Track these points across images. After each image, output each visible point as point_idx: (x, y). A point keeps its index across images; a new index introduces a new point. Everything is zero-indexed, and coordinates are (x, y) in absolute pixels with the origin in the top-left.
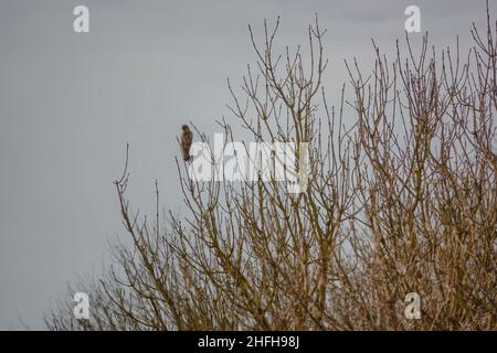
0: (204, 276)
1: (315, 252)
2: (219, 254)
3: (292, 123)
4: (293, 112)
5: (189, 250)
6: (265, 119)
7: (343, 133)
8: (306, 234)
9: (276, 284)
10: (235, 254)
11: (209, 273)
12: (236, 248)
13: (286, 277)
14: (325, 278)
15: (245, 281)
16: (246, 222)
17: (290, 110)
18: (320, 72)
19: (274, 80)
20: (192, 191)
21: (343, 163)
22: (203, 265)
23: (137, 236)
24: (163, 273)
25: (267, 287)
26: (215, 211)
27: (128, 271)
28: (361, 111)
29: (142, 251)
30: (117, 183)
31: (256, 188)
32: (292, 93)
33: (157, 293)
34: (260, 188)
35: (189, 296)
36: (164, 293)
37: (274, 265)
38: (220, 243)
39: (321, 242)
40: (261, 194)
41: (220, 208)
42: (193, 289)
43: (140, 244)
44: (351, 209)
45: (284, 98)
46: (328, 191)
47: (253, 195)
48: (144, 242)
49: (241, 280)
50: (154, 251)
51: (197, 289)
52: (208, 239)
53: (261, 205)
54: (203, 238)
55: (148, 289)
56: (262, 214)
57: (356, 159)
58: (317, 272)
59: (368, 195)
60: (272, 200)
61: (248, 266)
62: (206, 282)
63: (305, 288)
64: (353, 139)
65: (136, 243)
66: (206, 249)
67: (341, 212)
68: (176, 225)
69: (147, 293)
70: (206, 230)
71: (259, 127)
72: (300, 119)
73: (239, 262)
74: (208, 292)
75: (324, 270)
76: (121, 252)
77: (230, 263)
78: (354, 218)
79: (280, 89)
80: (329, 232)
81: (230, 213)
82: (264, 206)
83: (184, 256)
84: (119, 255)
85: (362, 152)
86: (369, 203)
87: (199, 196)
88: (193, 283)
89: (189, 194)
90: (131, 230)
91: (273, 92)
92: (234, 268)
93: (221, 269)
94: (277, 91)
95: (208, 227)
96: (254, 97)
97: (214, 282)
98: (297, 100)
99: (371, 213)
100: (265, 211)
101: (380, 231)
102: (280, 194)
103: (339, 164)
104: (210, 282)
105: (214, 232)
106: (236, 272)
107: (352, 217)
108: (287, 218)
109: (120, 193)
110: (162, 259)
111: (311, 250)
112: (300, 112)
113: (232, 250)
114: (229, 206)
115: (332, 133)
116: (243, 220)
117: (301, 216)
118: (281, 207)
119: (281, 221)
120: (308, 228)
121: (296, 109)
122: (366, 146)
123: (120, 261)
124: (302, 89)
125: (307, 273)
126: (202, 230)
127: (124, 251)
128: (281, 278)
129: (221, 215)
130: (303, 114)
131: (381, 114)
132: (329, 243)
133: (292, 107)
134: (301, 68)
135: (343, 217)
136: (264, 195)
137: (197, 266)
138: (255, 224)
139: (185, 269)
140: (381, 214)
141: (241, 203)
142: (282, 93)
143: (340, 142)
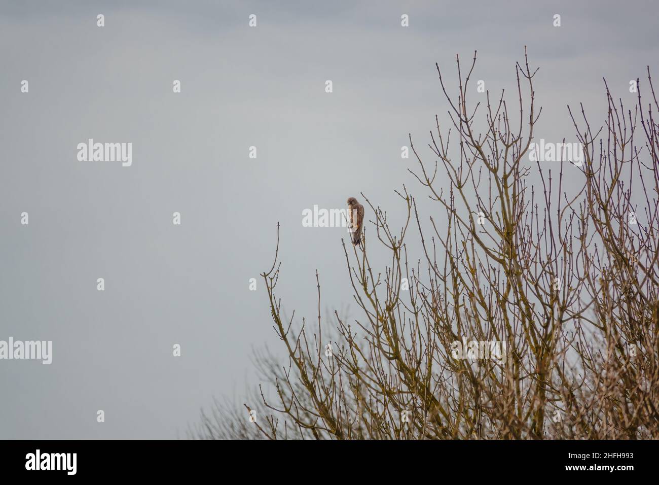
0: (382, 397)
1: (529, 363)
2: (402, 368)
3: (495, 193)
4: (496, 177)
5: (361, 364)
6: (460, 187)
7: (563, 203)
8: (517, 340)
9: (478, 407)
10: (423, 367)
11: (389, 393)
12: (425, 360)
13: (491, 397)
14: (543, 398)
15: (437, 403)
16: (437, 324)
17: (492, 174)
18: (532, 124)
19: (470, 136)
20: (365, 284)
21: (564, 245)
22: (382, 386)
23: (293, 346)
24: (327, 394)
25: (466, 412)
26: (395, 311)
27: (281, 393)
28: (590, 175)
29: (299, 365)
30: (265, 276)
31: (449, 279)
32: (495, 152)
33: (320, 422)
34: (455, 279)
35: (364, 426)
36: (331, 421)
37: (474, 382)
38: (403, 354)
39: (537, 349)
40: (456, 287)
41: (401, 306)
42: (367, 416)
43: (297, 355)
44: (576, 305)
45: (485, 160)
46: (544, 283)
47: (446, 288)
48: (301, 352)
49: (431, 402)
50: (316, 365)
51: (374, 415)
52: (386, 348)
53: (457, 302)
54: (380, 347)
55: (307, 415)
56: (458, 314)
57: (583, 237)
58: (533, 392)
59: (598, 287)
60: (471, 295)
61: (440, 384)
62: (386, 405)
63: (516, 412)
64: (578, 212)
65: (292, 354)
66: (384, 362)
67: (563, 309)
68: (344, 330)
69: (307, 421)
70: (383, 336)
71: (452, 199)
72: (506, 187)
73: (428, 378)
74: (388, 419)
75: (541, 388)
76: (271, 367)
77: (417, 380)
78: (580, 317)
79: (478, 148)
80: (548, 337)
81: (416, 313)
82: (461, 302)
83: (355, 371)
84: (268, 371)
85: (591, 227)
86: (600, 295)
87: (374, 291)
88: (367, 407)
89: (360, 288)
90: (284, 337)
91: (470, 152)
92: (422, 386)
93: (405, 388)
94: (474, 150)
95: (387, 333)
96: (444, 158)
97: (395, 405)
98: (501, 161)
99: (602, 310)
100: (462, 310)
101: (616, 332)
102: (481, 287)
103: (559, 246)
104: (390, 406)
105: (395, 339)
106: (425, 392)
107: (578, 316)
108: (490, 319)
109: (270, 289)
110: (326, 376)
111: (525, 360)
112: (505, 178)
113: (419, 363)
114: (414, 304)
115: (549, 204)
116: (432, 322)
117: (510, 316)
118: (483, 304)
119: (483, 323)
120: (519, 333)
121: (500, 174)
122: (596, 221)
123: (271, 380)
124: (508, 147)
125: (518, 392)
126: (378, 336)
127: (274, 366)
128: (484, 399)
129: (404, 315)
130: (510, 180)
131: (615, 180)
132: (548, 350)
133: (495, 171)
134: (506, 119)
135: (566, 316)
136: (460, 288)
137: (373, 384)
138: (448, 328)
139: (357, 388)
140: (616, 311)
141: (430, 299)
142: (481, 153)
143: (560, 217)
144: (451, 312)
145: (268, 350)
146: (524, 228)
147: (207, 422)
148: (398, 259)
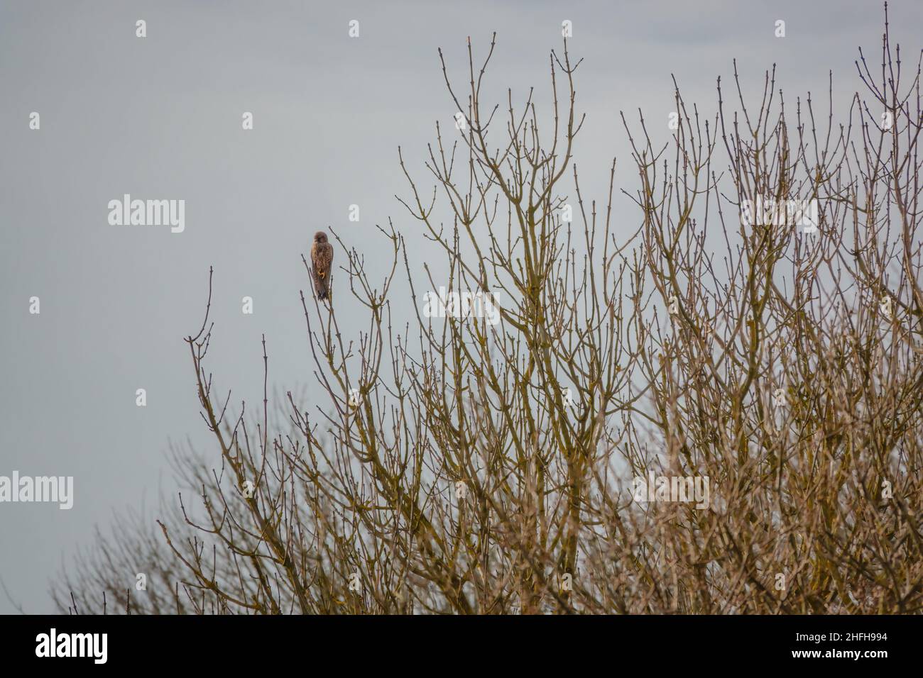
0: (350, 515)
1: (558, 470)
2: (380, 474)
3: (517, 231)
4: (519, 210)
5: (322, 466)
6: (467, 222)
7: (611, 250)
8: (542, 437)
9: (484, 532)
10: (409, 473)
11: (361, 510)
12: (412, 463)
13: (503, 517)
14: (576, 519)
15: (429, 525)
16: (430, 413)
17: (513, 206)
18: (570, 137)
19: (484, 151)
20: (330, 356)
21: (611, 306)
22: (351, 498)
23: (228, 441)
24: (274, 509)
25: (468, 537)
26: (372, 394)
27: (209, 506)
28: (649, 209)
29: (236, 467)
30: (191, 341)
31: (449, 351)
32: (518, 175)
33: (263, 547)
34: (457, 351)
35: (324, 554)
36: (277, 545)
37: (481, 495)
38: (381, 454)
39: (569, 452)
40: (458, 361)
41: (381, 388)
43: (233, 453)
44: (625, 391)
45: (502, 185)
46: (582, 360)
47: (444, 365)
48: (238, 449)
49: (419, 523)
50: (259, 469)
51: (339, 540)
52: (358, 446)
53: (458, 384)
54: (349, 445)
55: (244, 538)
56: (459, 400)
57: (636, 298)
58: (561, 512)
59: (656, 366)
60: (479, 373)
61: (432, 497)
62: (355, 526)
63: (538, 538)
64: (631, 262)
65: (226, 452)
66: (355, 465)
67: (608, 396)
68: (299, 419)
69: (243, 545)
70: (355, 429)
71: (456, 238)
72: (532, 224)
73: (416, 488)
74: (358, 545)
75: (574, 505)
76: (195, 469)
77: (400, 490)
78: (630, 408)
79: (495, 169)
80: (585, 436)
81: (401, 398)
82: (464, 384)
83: (314, 478)
84: (190, 475)
85: (649, 281)
86: (660, 379)
87: (344, 367)
88: (330, 527)
89: (324, 361)
90: (215, 428)
91: (483, 174)
92: (407, 500)
93: (383, 502)
94: (489, 171)
95: (360, 425)
96: (447, 182)
97: (368, 526)
98: (526, 188)
99: (663, 399)
100: (465, 395)
101: (681, 431)
102: (494, 363)
103: (603, 308)
104: (361, 526)
105: (371, 434)
106: (411, 508)
107: (627, 407)
108: (505, 408)
109: (197, 360)
110: (273, 484)
111: (552, 467)
112: (532, 210)
113: (403, 467)
114: (398, 385)
115: (591, 250)
116: (423, 411)
117: (533, 404)
118: (495, 387)
119: (494, 413)
120: (544, 427)
121: (524, 206)
122: (657, 274)
123: (194, 487)
124: (536, 168)
125: (542, 511)
126: (348, 430)
127: (199, 468)
128: (494, 520)
129: (384, 399)
130: (538, 215)
131: (685, 219)
132: (586, 454)
133: (517, 201)
134: (535, 129)
135: (610, 406)
136: (464, 363)
137: (337, 495)
138: (445, 419)
139: (313, 501)
140: (682, 401)
141: (421, 379)
142: (499, 176)
143: (606, 267)
144: (450, 398)
145: (191, 445)
146: (555, 281)
147: (104, 545)
148: (379, 322)
